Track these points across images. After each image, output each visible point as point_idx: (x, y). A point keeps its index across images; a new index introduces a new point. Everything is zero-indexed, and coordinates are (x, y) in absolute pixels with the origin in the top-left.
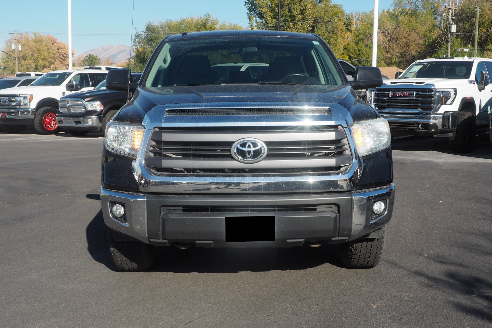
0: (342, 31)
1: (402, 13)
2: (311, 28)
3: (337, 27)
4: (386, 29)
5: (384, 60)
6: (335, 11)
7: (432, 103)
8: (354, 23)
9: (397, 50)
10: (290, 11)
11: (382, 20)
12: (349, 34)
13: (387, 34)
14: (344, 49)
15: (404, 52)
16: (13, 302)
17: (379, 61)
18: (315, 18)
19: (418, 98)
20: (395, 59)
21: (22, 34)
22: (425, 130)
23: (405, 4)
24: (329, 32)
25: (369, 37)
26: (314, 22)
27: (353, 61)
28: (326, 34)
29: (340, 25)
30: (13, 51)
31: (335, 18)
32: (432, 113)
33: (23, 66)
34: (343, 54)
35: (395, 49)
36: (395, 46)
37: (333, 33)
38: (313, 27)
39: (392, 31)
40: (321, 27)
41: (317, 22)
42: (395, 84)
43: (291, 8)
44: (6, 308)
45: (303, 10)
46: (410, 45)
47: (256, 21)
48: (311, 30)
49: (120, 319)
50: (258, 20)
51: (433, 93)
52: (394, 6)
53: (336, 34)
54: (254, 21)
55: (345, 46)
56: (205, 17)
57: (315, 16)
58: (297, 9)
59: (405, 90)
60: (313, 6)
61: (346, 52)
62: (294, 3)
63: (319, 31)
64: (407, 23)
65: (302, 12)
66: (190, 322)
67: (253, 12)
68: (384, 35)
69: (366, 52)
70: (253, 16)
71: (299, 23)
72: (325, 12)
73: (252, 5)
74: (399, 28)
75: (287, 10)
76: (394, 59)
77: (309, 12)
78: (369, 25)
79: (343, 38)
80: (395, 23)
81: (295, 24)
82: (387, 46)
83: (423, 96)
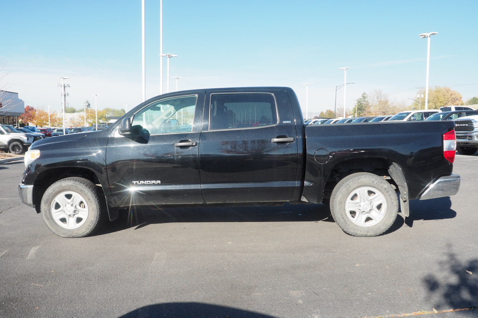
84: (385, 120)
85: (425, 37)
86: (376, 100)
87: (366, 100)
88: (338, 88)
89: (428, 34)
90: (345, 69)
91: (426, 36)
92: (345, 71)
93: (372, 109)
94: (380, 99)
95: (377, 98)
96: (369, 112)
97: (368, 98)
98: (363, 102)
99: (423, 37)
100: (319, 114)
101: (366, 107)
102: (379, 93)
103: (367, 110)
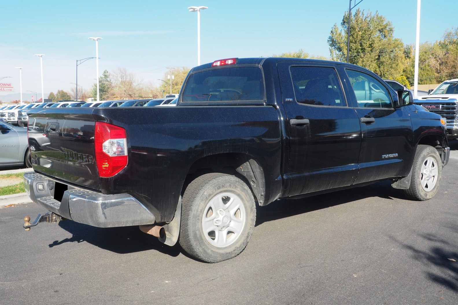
0: (402, 58)
1: (450, 42)
2: (378, 57)
3: (398, 55)
4: (437, 55)
5: (435, 79)
6: (396, 43)
7: (455, 113)
8: (413, 52)
9: (446, 71)
10: (361, 45)
11: (435, 48)
12: (408, 60)
13: (438, 59)
14: (403, 71)
15: (452, 72)
16: (103, 257)
17: (431, 80)
18: (380, 49)
19: (443, 110)
20: (445, 78)
21: (174, 68)
22: (449, 134)
23: (453, 36)
24: (392, 59)
25: (424, 62)
26: (379, 52)
27: (410, 80)
28: (390, 61)
29: (401, 54)
30: (169, 80)
31: (396, 49)
32: (455, 121)
33: (175, 89)
34: (402, 75)
35: (444, 70)
36: (444, 68)
37: (395, 60)
38: (379, 56)
39: (442, 56)
40: (385, 56)
41: (382, 52)
42: (425, 100)
43: (362, 43)
44: (97, 261)
45: (372, 44)
46: (457, 67)
47: (336, 53)
48: (378, 58)
49: (166, 274)
50: (337, 52)
51: (455, 106)
52: (444, 38)
53: (397, 60)
54: (334, 54)
55: (404, 69)
56: (299, 52)
57: (381, 47)
58: (366, 43)
59: (433, 104)
60: (379, 41)
61: (405, 74)
62: (364, 39)
63: (383, 59)
64: (455, 50)
65: (371, 46)
66: (213, 280)
67: (334, 47)
68: (436, 60)
69: (420, 74)
70: (333, 50)
71: (368, 53)
72: (388, 44)
73: (332, 42)
74: (448, 54)
75: (359, 45)
76: (443, 78)
77: (376, 45)
78: (424, 53)
79: (403, 63)
80: (445, 51)
81: (365, 54)
82: (439, 68)
83: (447, 108)
84: (163, 104)
85: (194, 10)
86: (120, 79)
87: (108, 79)
88: (79, 63)
89: (198, 8)
90: (96, 39)
91: (196, 10)
92: (97, 42)
93: (116, 90)
94: (125, 79)
95: (122, 77)
96: (113, 95)
97: (111, 77)
98: (105, 82)
99: (192, 10)
100: (48, 95)
101: (108, 88)
102: (124, 72)
103: (111, 91)
